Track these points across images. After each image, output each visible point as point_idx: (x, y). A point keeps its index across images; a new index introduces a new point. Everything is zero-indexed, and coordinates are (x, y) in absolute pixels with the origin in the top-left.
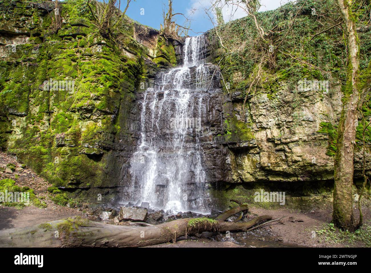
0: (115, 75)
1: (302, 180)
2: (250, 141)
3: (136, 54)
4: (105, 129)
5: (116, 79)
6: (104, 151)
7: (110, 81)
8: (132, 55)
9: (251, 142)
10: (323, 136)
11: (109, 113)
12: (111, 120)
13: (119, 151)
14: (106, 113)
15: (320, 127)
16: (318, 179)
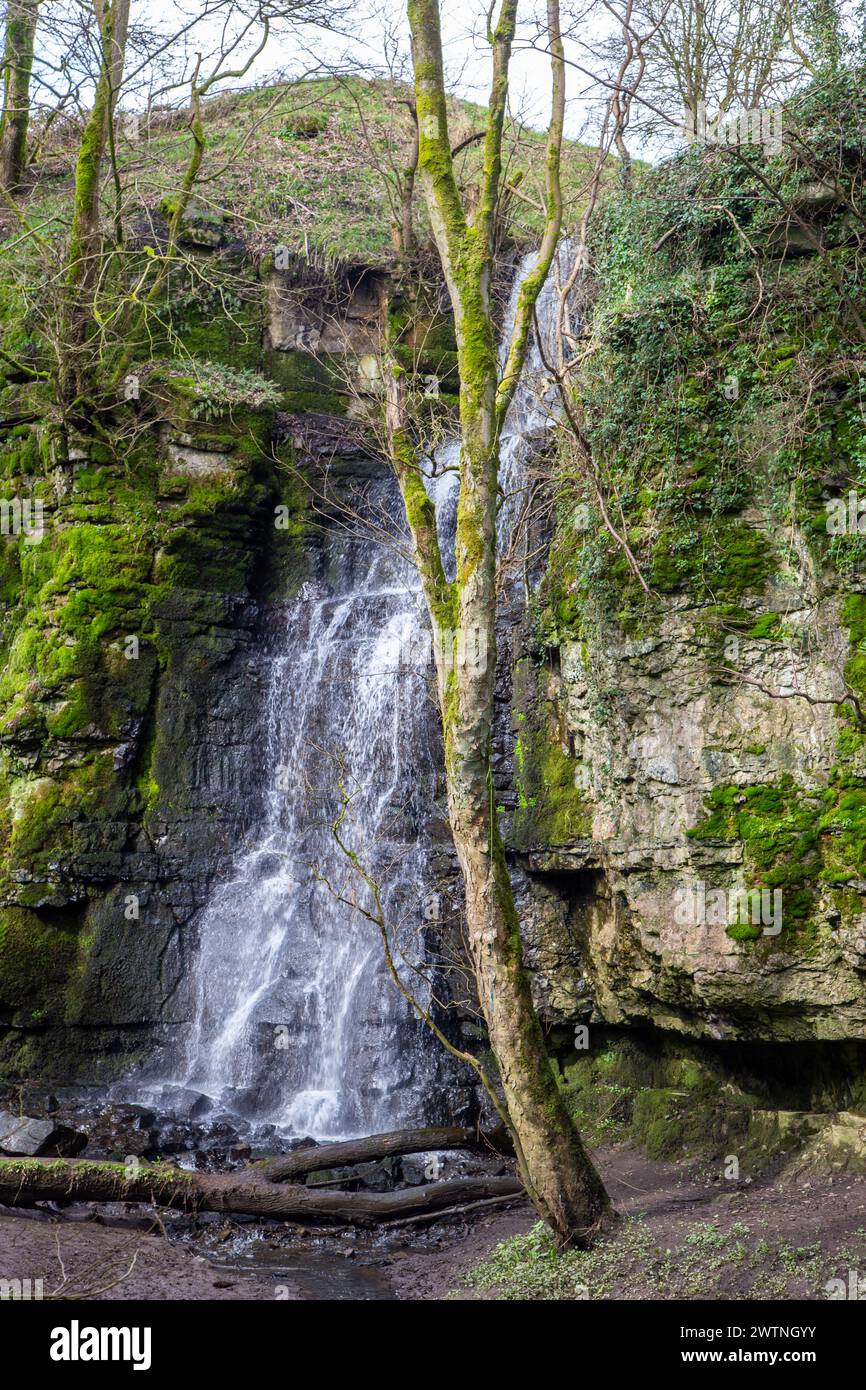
0: (125, 581)
1: (718, 1036)
2: (571, 847)
3: (230, 450)
4: (89, 805)
5: (131, 597)
6: (90, 891)
7: (104, 612)
8: (213, 459)
9: (574, 851)
10: (709, 851)
11: (102, 741)
12: (116, 767)
13: (153, 882)
14: (92, 744)
15: (705, 809)
16: (762, 1036)
